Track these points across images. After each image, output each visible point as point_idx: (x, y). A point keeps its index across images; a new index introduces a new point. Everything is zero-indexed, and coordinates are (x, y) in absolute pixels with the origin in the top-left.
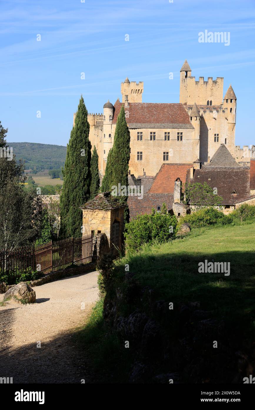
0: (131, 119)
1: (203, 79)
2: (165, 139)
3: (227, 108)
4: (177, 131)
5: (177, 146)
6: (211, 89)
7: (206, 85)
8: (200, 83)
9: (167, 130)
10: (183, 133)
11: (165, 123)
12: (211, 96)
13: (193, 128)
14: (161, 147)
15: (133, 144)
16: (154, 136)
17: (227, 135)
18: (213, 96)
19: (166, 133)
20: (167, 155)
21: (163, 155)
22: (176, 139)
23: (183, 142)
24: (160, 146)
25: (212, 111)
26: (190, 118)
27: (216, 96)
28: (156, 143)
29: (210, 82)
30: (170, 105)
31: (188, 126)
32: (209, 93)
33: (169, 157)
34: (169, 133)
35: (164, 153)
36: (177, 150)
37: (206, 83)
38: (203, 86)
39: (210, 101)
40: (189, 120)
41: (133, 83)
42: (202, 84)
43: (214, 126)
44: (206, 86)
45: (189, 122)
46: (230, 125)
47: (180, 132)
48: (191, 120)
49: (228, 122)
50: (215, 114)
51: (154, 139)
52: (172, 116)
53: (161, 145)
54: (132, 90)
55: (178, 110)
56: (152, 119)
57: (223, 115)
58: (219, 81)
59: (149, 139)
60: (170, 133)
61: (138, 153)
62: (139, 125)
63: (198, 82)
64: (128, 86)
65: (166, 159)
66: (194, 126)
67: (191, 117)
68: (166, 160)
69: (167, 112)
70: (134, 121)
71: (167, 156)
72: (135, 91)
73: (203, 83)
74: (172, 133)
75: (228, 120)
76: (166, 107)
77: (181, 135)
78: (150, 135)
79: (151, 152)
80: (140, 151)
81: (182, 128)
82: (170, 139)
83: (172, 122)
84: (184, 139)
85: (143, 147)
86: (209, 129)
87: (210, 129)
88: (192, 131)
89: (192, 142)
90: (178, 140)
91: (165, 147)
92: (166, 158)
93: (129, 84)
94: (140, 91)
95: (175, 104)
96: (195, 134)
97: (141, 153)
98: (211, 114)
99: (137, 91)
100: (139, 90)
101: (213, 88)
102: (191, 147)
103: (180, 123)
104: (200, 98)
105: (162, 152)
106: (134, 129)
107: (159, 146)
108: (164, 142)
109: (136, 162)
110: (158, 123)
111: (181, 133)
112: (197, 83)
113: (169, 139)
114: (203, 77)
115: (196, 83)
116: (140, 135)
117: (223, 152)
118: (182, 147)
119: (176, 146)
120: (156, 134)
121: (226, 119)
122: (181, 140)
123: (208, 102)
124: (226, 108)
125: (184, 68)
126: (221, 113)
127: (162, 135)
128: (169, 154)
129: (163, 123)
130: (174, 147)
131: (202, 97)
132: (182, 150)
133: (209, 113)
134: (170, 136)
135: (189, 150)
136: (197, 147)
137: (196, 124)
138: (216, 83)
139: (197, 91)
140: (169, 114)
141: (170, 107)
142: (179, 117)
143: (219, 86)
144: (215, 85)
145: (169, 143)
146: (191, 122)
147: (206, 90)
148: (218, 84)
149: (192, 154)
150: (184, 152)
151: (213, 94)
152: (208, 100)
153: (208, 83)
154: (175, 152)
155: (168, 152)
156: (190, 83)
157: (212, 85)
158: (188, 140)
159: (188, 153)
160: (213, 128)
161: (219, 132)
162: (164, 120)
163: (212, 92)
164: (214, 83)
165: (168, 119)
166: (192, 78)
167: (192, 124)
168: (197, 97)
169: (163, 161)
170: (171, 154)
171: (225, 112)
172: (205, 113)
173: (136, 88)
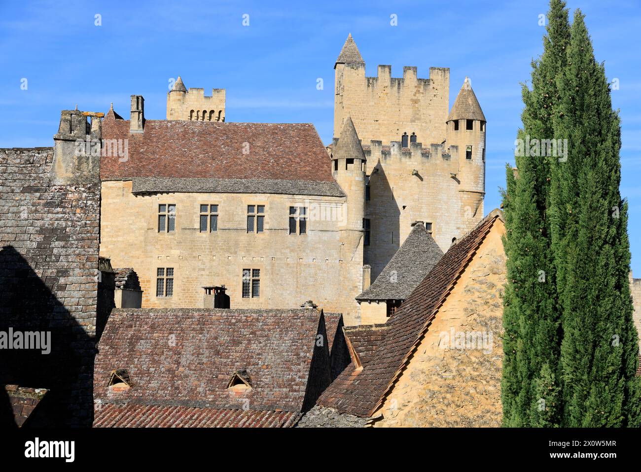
0: (143, 166)
1: (390, 72)
2: (250, 228)
3: (455, 147)
4: (286, 201)
5: (288, 251)
6: (412, 100)
7: (399, 88)
8: (379, 81)
9: (257, 199)
11: (251, 178)
12: (412, 121)
13: (342, 195)
14: (236, 253)
15: (143, 244)
16: (214, 217)
17: (458, 228)
18: (418, 119)
19: (250, 208)
20: (257, 278)
21: (240, 278)
22: (285, 227)
23: (309, 239)
24: (233, 251)
25: (410, 154)
26: (333, 163)
27: (428, 121)
28: (220, 239)
29: (410, 79)
30: (276, 127)
31: (325, 188)
32: (408, 112)
33: (262, 285)
34: (261, 208)
35: (246, 272)
36: (288, 264)
37: (399, 84)
38: (388, 90)
39: (409, 134)
40: (331, 170)
41: (195, 92)
42: (386, 84)
43: (416, 197)
44: (399, 93)
45: (329, 177)
46: (465, 196)
48: (336, 169)
49: (460, 187)
50: (415, 162)
51: (214, 227)
52: (277, 158)
53: (237, 244)
54: (192, 111)
55: (297, 142)
56: (212, 166)
57: (446, 165)
58: (437, 76)
59: (197, 226)
60: (266, 208)
61: (160, 271)
62: (167, 182)
63: (374, 79)
64: (179, 100)
65: (251, 291)
66: (345, 188)
67: (336, 161)
68: (251, 294)
69: (264, 148)
70: (151, 171)
71: (253, 280)
72: (201, 114)
73: (388, 83)
74: (271, 208)
75: (459, 182)
76: (260, 134)
77: (302, 216)
78: (199, 214)
79: (204, 270)
80: (166, 266)
81: (306, 192)
82: (266, 226)
83: (275, 176)
84: (312, 229)
85: (176, 252)
86: (400, 208)
87: (404, 207)
89: (338, 238)
90: (292, 230)
91: (248, 251)
92: (251, 288)
93: (184, 96)
94: (216, 114)
95: (291, 126)
97: (170, 271)
98: (405, 160)
99: (207, 115)
100: (212, 112)
101: (420, 97)
102: (336, 256)
103: (300, 178)
104: (379, 124)
105: (237, 270)
106: (150, 194)
107: (228, 250)
108: (244, 237)
109: (152, 300)
110: (230, 177)
111: (303, 210)
112: (371, 81)
113: (260, 229)
114: (390, 67)
115: (369, 83)
116: (166, 213)
118: (304, 254)
119: (283, 251)
120: (220, 212)
121: (454, 178)
122: (302, 230)
123: (405, 136)
124: (453, 146)
125: (343, 57)
126: (438, 162)
127: (240, 213)
128: (262, 277)
129: (245, 177)
130: (279, 253)
131: (385, 122)
132: (304, 265)
133: (400, 159)
134: (265, 218)
135: (327, 264)
136: (357, 256)
137: (351, 181)
138: (429, 82)
139: (370, 106)
140: (269, 153)
141: (273, 133)
142: (299, 161)
143: (436, 91)
144: (425, 90)
145: (262, 240)
146: (336, 176)
147: (398, 104)
148: (433, 88)
149: (339, 275)
150: (312, 271)
151: (418, 114)
152: (405, 133)
153: (403, 82)
154: (282, 270)
155: (256, 270)
156: (351, 82)
157: (415, 90)
158: (324, 233)
159: (325, 275)
160: (413, 203)
161: (432, 217)
162: (250, 169)
163: (416, 109)
164: (423, 83)
165: (263, 168)
166: (357, 69)
167: (338, 181)
168: (371, 124)
169: (243, 301)
170: (266, 275)
171: (451, 159)
172: (388, 158)
173: (203, 106)
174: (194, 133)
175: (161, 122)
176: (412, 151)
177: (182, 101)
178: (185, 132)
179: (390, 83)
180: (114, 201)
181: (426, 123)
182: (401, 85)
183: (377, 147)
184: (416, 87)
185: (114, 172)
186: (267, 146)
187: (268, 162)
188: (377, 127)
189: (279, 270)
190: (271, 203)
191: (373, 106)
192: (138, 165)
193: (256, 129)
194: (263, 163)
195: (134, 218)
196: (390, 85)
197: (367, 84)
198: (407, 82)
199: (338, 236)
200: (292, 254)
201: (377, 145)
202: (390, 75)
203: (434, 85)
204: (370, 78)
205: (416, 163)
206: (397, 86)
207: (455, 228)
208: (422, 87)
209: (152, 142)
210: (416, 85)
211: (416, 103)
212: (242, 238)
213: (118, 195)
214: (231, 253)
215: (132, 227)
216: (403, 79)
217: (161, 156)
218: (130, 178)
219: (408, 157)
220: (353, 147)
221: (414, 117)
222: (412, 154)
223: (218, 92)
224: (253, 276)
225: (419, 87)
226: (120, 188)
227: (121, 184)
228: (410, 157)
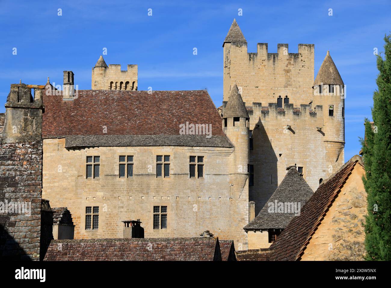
0: (74, 126)
1: (267, 49)
2: (158, 174)
3: (320, 107)
4: (186, 152)
5: (189, 191)
6: (285, 70)
7: (274, 61)
8: (259, 56)
9: (164, 151)
10: (204, 159)
11: (159, 134)
12: (286, 87)
13: (231, 146)
14: (148, 193)
15: (75, 188)
16: (130, 166)
17: (324, 171)
18: (290, 85)
19: (159, 157)
20: (164, 213)
21: (152, 214)
22: (186, 172)
23: (206, 181)
24: (145, 192)
25: (284, 113)
26: (223, 121)
27: (298, 86)
28: (135, 183)
29: (283, 54)
30: (178, 94)
31: (218, 140)
32: (281, 79)
33: (169, 218)
34: (167, 157)
35: (156, 208)
36: (189, 202)
37: (274, 58)
38: (265, 63)
39: (283, 97)
40: (221, 127)
41: (113, 67)
42: (264, 58)
43: (290, 146)
44: (274, 64)
45: (220, 132)
46: (329, 145)
47: (197, 155)
48: (226, 125)
49: (325, 138)
50: (288, 118)
51: (130, 173)
52: (179, 118)
53: (148, 187)
54: (112, 83)
55: (195, 105)
56: (128, 125)
57: (313, 121)
58: (304, 51)
59: (117, 172)
60: (171, 158)
61: (88, 209)
62: (93, 139)
63: (254, 54)
64: (101, 74)
65: (160, 224)
66: (233, 140)
67: (226, 120)
68: (160, 226)
69: (168, 110)
70: (80, 130)
71: (162, 215)
72: (118, 85)
73: (265, 57)
74: (175, 158)
75: (324, 134)
76: (165, 100)
77: (200, 163)
78: (118, 163)
79: (122, 207)
80: (92, 205)
81: (202, 144)
82: (171, 172)
84: (207, 173)
85: (100, 194)
86: (278, 155)
87: (280, 155)
88: (229, 154)
89: (228, 180)
90: (192, 174)
91: (157, 192)
92: (160, 221)
93: (105, 71)
94: (131, 84)
95: (189, 93)
96: (235, 160)
97: (96, 209)
98: (280, 117)
99: (124, 85)
100: (127, 83)
101: (291, 67)
102: (227, 194)
104: (259, 90)
105: (149, 207)
106: (79, 148)
107: (142, 191)
108: (154, 181)
109: (82, 233)
110: (142, 134)
111: (200, 158)
112: (252, 56)
113: (167, 174)
114: (266, 45)
116: (92, 163)
117: (291, 188)
118: (202, 193)
119: (185, 191)
120: (135, 162)
121: (320, 131)
122: (200, 174)
123: (280, 99)
124: (318, 106)
125: (230, 37)
126: (307, 119)
127: (151, 162)
128: (169, 212)
129: (154, 134)
130: (181, 193)
131: (264, 88)
132: (202, 202)
133: (277, 117)
134: (170, 165)
135: (220, 201)
136: (243, 194)
137: (238, 135)
138: (298, 56)
139: (251, 76)
140: (173, 114)
141: (176, 99)
142: (197, 120)
143: (304, 63)
144: (295, 62)
145: (169, 182)
146: (225, 131)
147: (274, 74)
148: (302, 60)
149: (230, 210)
150: (209, 207)
151: (290, 81)
152: (280, 96)
153: (277, 56)
154: (185, 207)
155: (164, 207)
156: (236, 57)
157: (287, 62)
158: (217, 176)
159: (219, 210)
160: (288, 152)
161: (302, 162)
162: (158, 127)
163: (288, 77)
164: (293, 57)
165: (168, 126)
166: (241, 46)
167: (228, 135)
168: (252, 89)
169: (154, 231)
170: (172, 210)
171: (317, 116)
172: (267, 116)
173: (121, 79)
174: (113, 99)
175: (87, 91)
176: (285, 110)
177: (104, 75)
178: (107, 99)
179: (267, 57)
180: (52, 154)
181: (296, 88)
182: (276, 58)
183: (258, 108)
184: (287, 60)
185: (51, 132)
186: (171, 109)
187: (173, 121)
188: (257, 92)
189: (182, 207)
190: (175, 154)
191: (254, 75)
192: (70, 126)
193: (162, 95)
194: (168, 122)
195: (67, 167)
196: (267, 59)
197: (249, 58)
198: (280, 56)
199: (228, 178)
200: (193, 193)
201: (257, 106)
202: (267, 51)
203: (302, 58)
204: (251, 53)
205: (289, 120)
206: (272, 59)
207: (321, 171)
208: (293, 60)
209: (81, 107)
210: (288, 58)
211: (288, 72)
212: (153, 181)
213: (54, 150)
214: (144, 194)
215: (65, 174)
216: (277, 54)
217: (88, 118)
218: (64, 136)
219: (282, 115)
220: (239, 108)
221: (286, 83)
222: (286, 113)
223: (132, 67)
224: (162, 212)
225: (290, 60)
226: (55, 144)
227: (56, 141)
228: (284, 115)
